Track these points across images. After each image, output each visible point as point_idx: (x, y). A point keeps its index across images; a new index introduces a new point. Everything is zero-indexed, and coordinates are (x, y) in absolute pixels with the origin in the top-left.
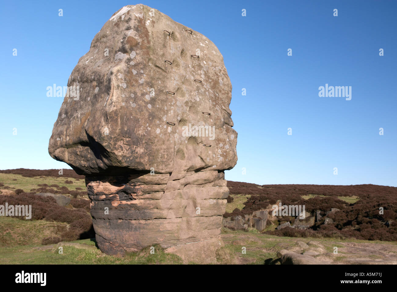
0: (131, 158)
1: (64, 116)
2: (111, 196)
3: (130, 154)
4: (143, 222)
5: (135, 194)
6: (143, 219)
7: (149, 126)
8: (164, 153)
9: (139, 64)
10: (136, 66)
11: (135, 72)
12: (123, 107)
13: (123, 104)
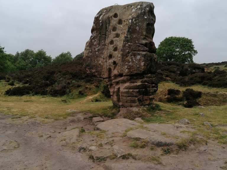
7: (96, 61)
8: (104, 70)
9: (95, 37)
12: (86, 56)
13: (87, 55)
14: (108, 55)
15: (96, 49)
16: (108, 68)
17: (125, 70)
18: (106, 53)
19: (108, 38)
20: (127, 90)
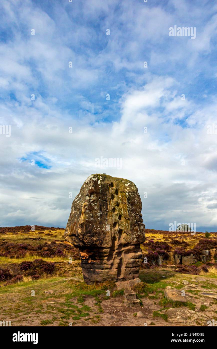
0: (91, 243)
1: (69, 222)
2: (87, 258)
3: (91, 241)
4: (100, 270)
5: (97, 257)
6: (100, 269)
7: (99, 228)
8: (107, 239)
9: (95, 200)
10: (92, 202)
11: (93, 204)
12: (87, 221)
13: (87, 219)
14: (113, 222)
15: (99, 214)
16: (113, 235)
17: (134, 239)
18: (110, 220)
19: (109, 204)
20: (134, 260)
